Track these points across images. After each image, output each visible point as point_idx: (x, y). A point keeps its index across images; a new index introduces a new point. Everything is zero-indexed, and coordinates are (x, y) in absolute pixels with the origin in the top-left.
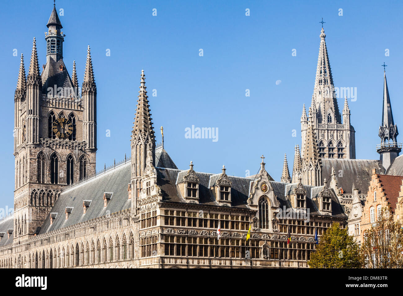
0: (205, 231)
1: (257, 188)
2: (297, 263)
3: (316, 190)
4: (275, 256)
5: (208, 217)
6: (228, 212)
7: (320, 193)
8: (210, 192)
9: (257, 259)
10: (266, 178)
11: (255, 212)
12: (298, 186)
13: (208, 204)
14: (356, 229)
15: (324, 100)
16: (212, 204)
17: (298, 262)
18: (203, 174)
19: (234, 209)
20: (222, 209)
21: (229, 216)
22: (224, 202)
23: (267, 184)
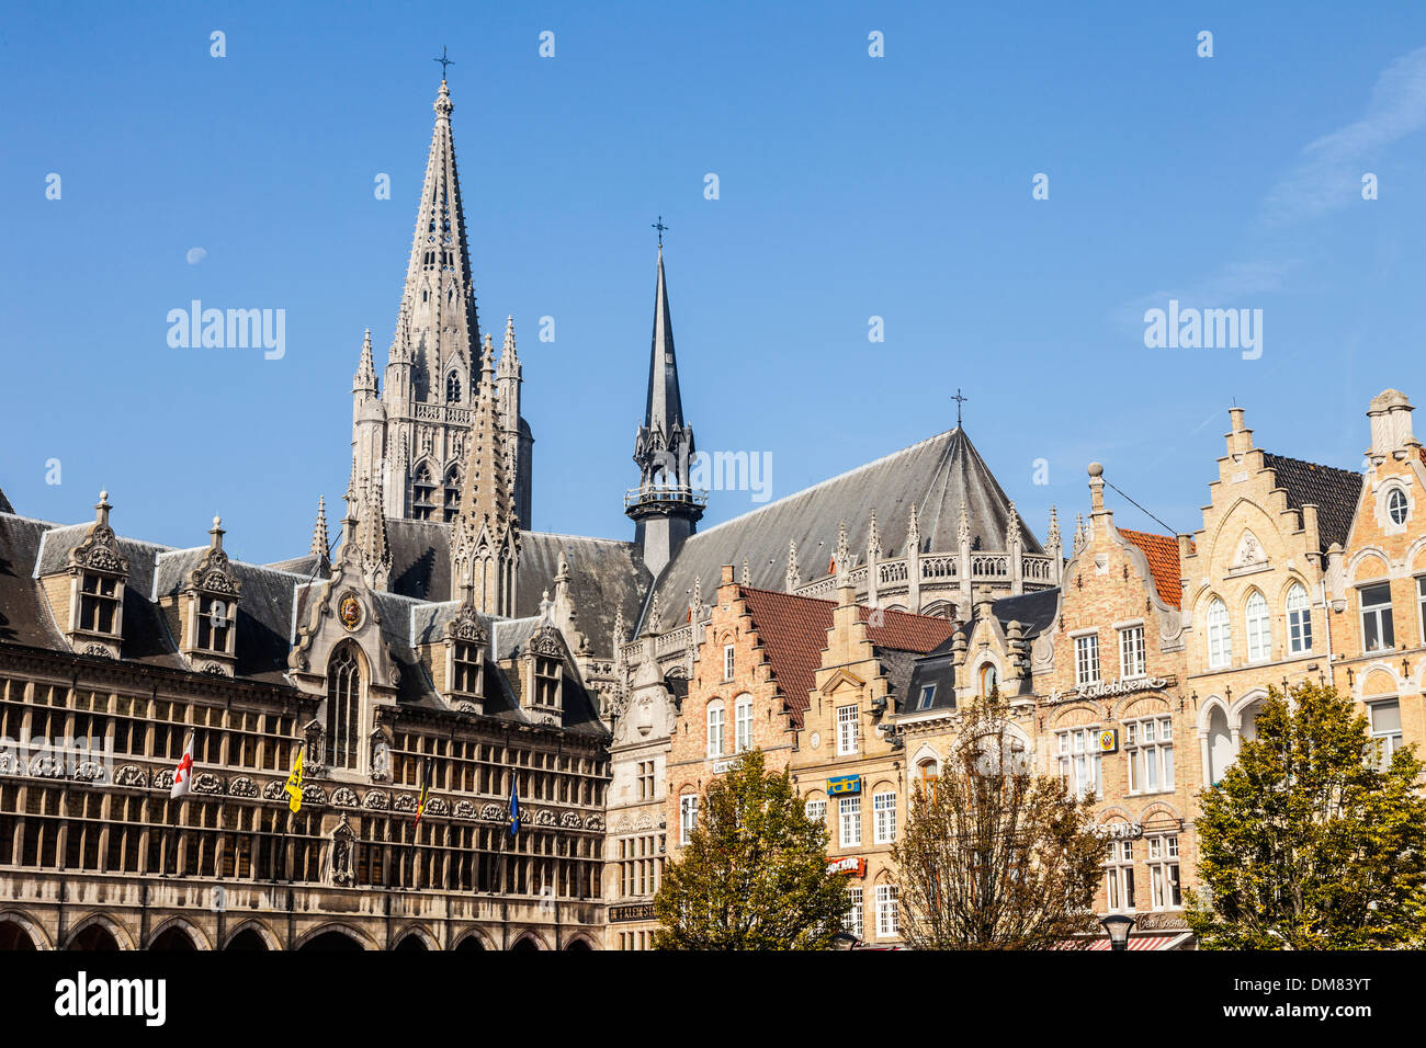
0: (135, 769)
1: (326, 613)
2: (444, 903)
3: (508, 633)
4: (371, 876)
5: (150, 713)
6: (221, 696)
7: (527, 644)
8: (158, 616)
9: (311, 885)
10: (358, 577)
11: (314, 701)
12: (461, 612)
13: (155, 661)
14: (643, 779)
15: (439, 323)
16: (167, 665)
17: (449, 899)
18: (130, 545)
19: (242, 687)
20: (201, 684)
21: (226, 712)
22: (209, 657)
23: (359, 600)
